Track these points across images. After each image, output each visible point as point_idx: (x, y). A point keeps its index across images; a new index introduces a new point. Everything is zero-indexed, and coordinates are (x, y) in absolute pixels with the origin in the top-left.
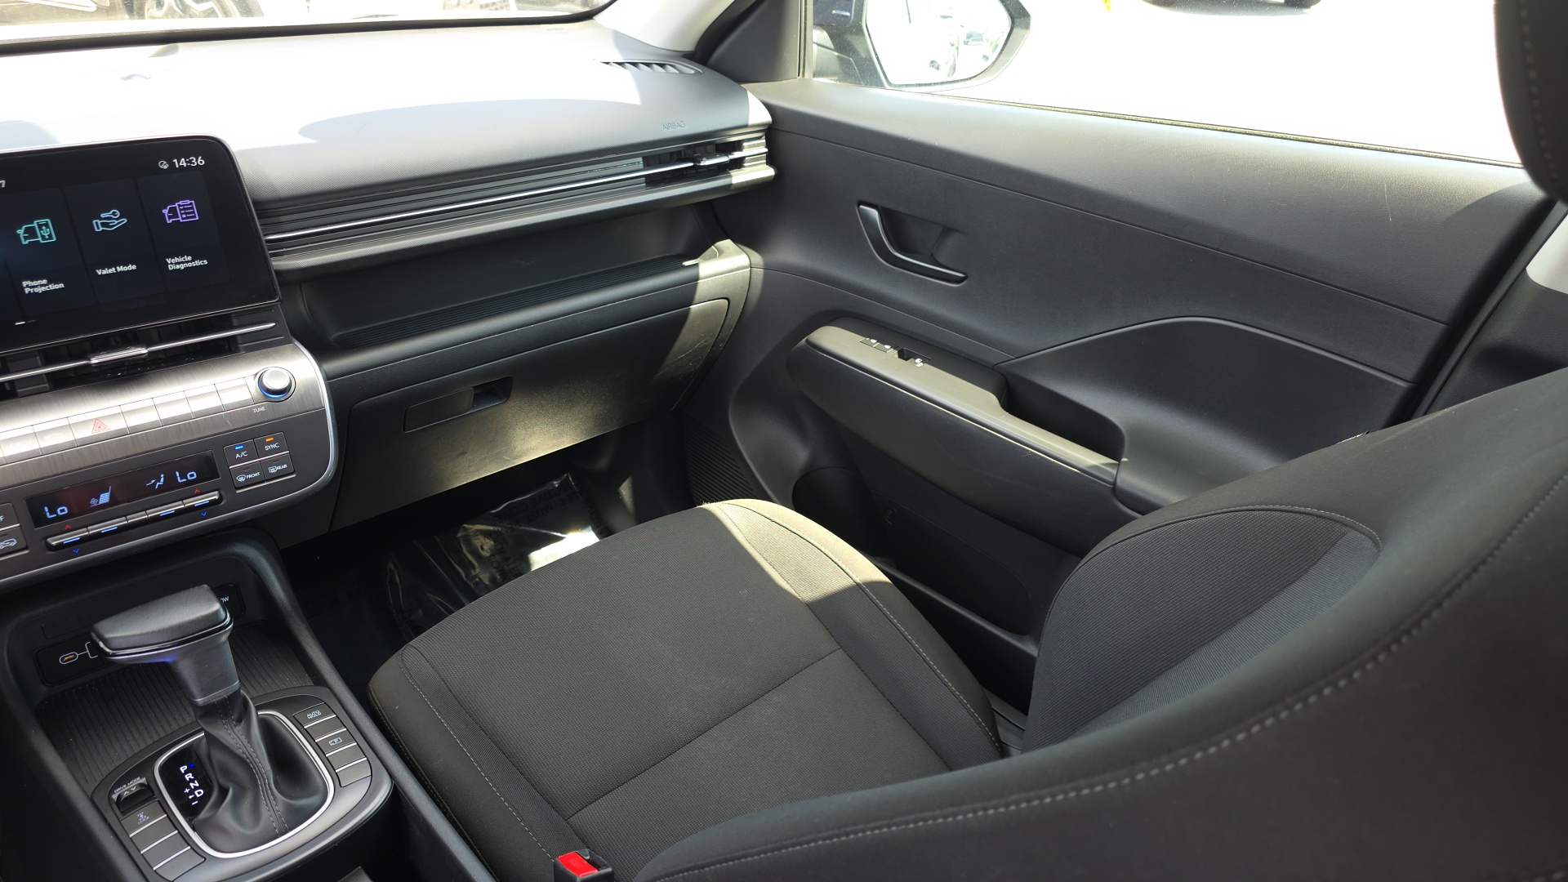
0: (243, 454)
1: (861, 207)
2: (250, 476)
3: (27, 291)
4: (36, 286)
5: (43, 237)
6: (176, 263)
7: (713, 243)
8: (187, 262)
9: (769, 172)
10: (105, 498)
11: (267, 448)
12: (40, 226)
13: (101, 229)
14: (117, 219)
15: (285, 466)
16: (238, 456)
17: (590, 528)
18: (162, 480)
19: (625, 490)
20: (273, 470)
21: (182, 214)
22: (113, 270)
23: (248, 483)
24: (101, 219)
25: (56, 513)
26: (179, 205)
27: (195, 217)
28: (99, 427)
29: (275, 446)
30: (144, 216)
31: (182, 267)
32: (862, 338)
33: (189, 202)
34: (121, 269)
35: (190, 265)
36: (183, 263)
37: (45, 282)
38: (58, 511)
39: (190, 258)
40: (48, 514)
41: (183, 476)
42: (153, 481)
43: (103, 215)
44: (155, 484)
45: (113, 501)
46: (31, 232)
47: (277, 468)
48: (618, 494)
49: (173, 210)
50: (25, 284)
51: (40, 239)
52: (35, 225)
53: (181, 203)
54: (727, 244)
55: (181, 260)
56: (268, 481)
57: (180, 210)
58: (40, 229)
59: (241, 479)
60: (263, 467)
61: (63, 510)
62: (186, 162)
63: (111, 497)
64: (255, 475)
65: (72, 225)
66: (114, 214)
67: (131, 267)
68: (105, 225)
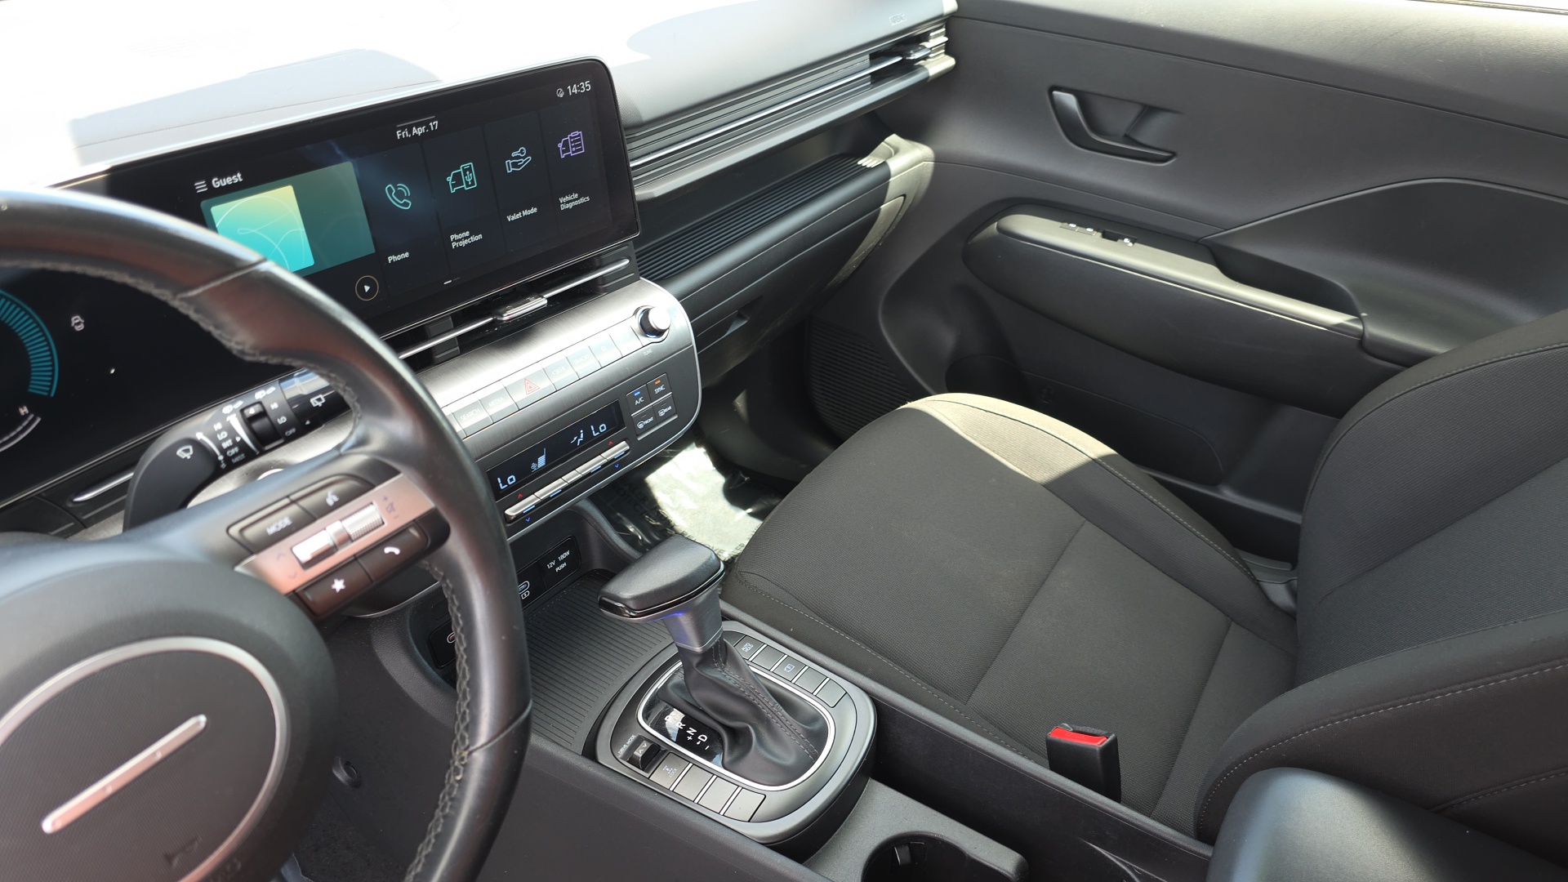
0: (640, 399)
1: (1055, 93)
2: (647, 422)
3: (454, 244)
4: (461, 239)
5: (467, 183)
6: (568, 202)
7: (883, 140)
8: (574, 200)
9: (949, 62)
10: (542, 461)
11: (657, 391)
12: (465, 171)
13: (512, 169)
14: (524, 158)
15: (670, 408)
16: (637, 402)
17: (694, 444)
18: (582, 436)
19: (740, 402)
20: (662, 414)
21: (572, 147)
22: (518, 216)
23: (647, 428)
24: (512, 158)
25: (507, 483)
26: (571, 138)
27: (581, 149)
28: (530, 387)
29: (661, 388)
30: (543, 151)
31: (570, 206)
32: (1060, 224)
33: (578, 133)
34: (525, 213)
35: (576, 203)
36: (571, 201)
37: (467, 234)
38: (508, 480)
39: (576, 196)
40: (501, 485)
41: (597, 430)
42: (575, 438)
43: (514, 154)
44: (577, 440)
45: (551, 464)
46: (457, 178)
47: (666, 410)
48: (733, 407)
49: (566, 144)
50: (452, 237)
51: (464, 186)
52: (461, 170)
53: (572, 135)
54: (894, 139)
55: (570, 198)
56: (657, 425)
57: (572, 142)
58: (465, 175)
59: (641, 426)
60: (653, 412)
61: (512, 479)
62: (578, 89)
63: (547, 461)
64: (650, 420)
65: (489, 170)
66: (522, 152)
67: (534, 210)
68: (515, 165)
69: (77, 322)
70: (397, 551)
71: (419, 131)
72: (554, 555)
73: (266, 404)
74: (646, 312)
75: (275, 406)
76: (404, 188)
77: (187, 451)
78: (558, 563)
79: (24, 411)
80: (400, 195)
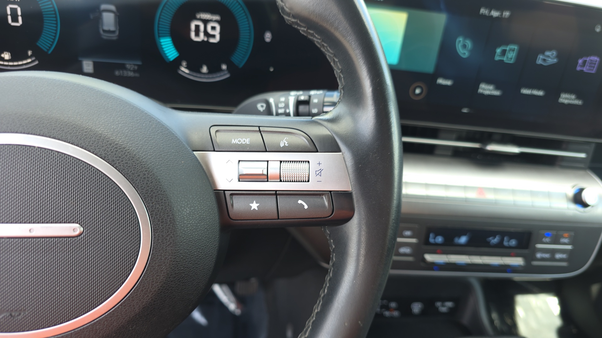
0: (548, 239)
2: (545, 255)
3: (480, 90)
4: (486, 89)
5: (507, 58)
6: (566, 99)
8: (571, 99)
10: (463, 240)
11: (562, 240)
12: (511, 49)
13: (540, 62)
14: (552, 58)
15: (566, 256)
16: (544, 240)
18: (497, 240)
20: (558, 256)
21: (588, 66)
22: (529, 92)
23: (543, 259)
24: (544, 55)
25: (435, 239)
26: (590, 60)
27: (593, 70)
28: (480, 193)
29: (566, 240)
31: (566, 102)
33: (597, 58)
34: (535, 93)
35: (571, 102)
36: (568, 99)
37: (492, 88)
39: (574, 97)
40: (431, 238)
41: (508, 242)
42: (492, 239)
43: (547, 53)
45: (468, 244)
46: (504, 53)
47: (561, 256)
49: (585, 62)
50: (481, 85)
51: (505, 59)
52: (508, 48)
53: (591, 58)
55: (569, 97)
56: (551, 262)
57: (589, 63)
58: (509, 52)
59: (539, 255)
60: (553, 251)
61: (440, 239)
63: (467, 241)
64: (548, 256)
65: (526, 56)
66: (553, 54)
67: (540, 93)
68: (544, 60)
69: (268, 37)
70: (306, 207)
71: (495, 14)
72: (444, 300)
73: (312, 98)
74: (581, 190)
75: (315, 101)
76: (469, 44)
77: (262, 106)
78: (443, 306)
79: (224, 67)
80: (464, 46)
